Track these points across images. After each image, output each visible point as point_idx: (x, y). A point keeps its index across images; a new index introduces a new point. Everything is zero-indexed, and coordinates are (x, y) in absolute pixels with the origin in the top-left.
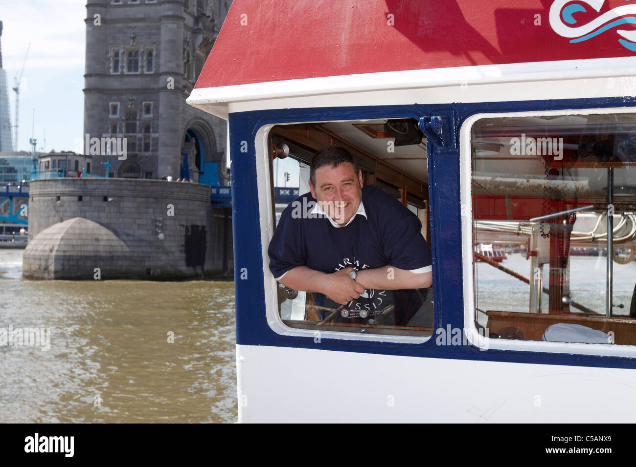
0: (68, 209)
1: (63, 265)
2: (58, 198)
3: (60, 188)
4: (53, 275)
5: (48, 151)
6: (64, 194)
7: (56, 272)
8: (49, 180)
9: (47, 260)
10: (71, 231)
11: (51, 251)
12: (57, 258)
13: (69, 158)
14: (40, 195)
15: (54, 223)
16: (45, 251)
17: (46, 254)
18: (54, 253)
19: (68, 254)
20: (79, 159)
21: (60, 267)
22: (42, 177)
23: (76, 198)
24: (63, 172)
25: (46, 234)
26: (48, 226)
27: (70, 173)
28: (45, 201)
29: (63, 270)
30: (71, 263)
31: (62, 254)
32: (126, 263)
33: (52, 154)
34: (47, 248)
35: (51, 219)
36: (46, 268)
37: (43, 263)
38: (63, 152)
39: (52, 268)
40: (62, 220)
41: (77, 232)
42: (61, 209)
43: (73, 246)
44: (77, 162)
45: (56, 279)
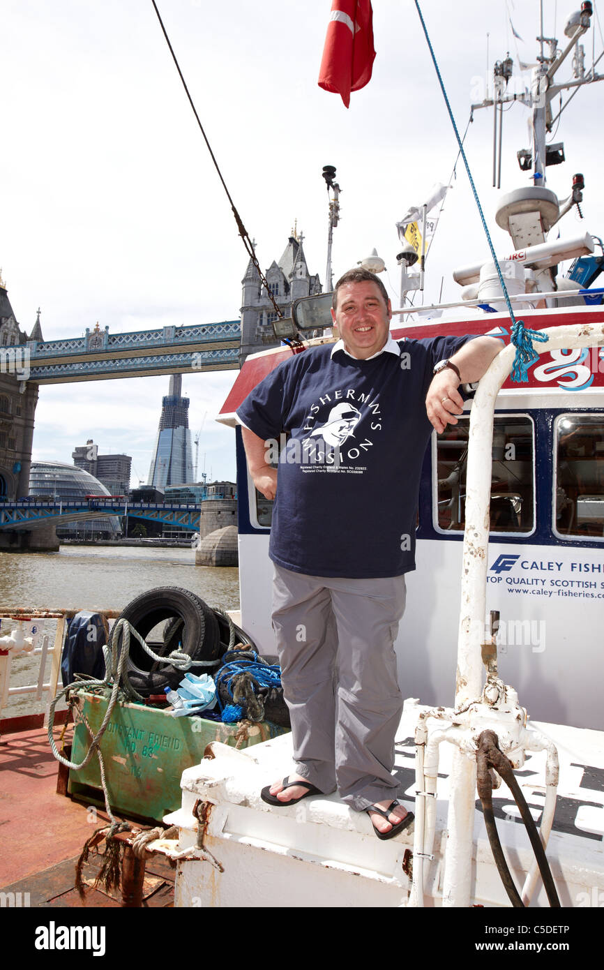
0: (225, 520)
1: (221, 557)
2: (219, 513)
3: (220, 506)
4: (214, 564)
5: (213, 482)
6: (223, 510)
7: (216, 562)
8: (214, 501)
9: (211, 553)
10: (226, 534)
11: (214, 547)
12: (217, 552)
13: (227, 486)
14: (208, 510)
15: (216, 529)
16: (210, 547)
17: (211, 549)
18: (216, 549)
19: (224, 550)
20: (232, 486)
21: (219, 558)
22: (209, 499)
23: (230, 513)
24: (223, 495)
25: (211, 536)
26: (212, 532)
27: (227, 496)
28: (211, 514)
29: (221, 560)
30: (227, 556)
31: (220, 549)
33: (216, 483)
34: (211, 546)
35: (214, 526)
36: (211, 559)
37: (209, 555)
38: (223, 482)
39: (214, 559)
40: (221, 528)
41: (231, 535)
42: (221, 520)
43: (228, 544)
44: (232, 488)
45: (217, 566)
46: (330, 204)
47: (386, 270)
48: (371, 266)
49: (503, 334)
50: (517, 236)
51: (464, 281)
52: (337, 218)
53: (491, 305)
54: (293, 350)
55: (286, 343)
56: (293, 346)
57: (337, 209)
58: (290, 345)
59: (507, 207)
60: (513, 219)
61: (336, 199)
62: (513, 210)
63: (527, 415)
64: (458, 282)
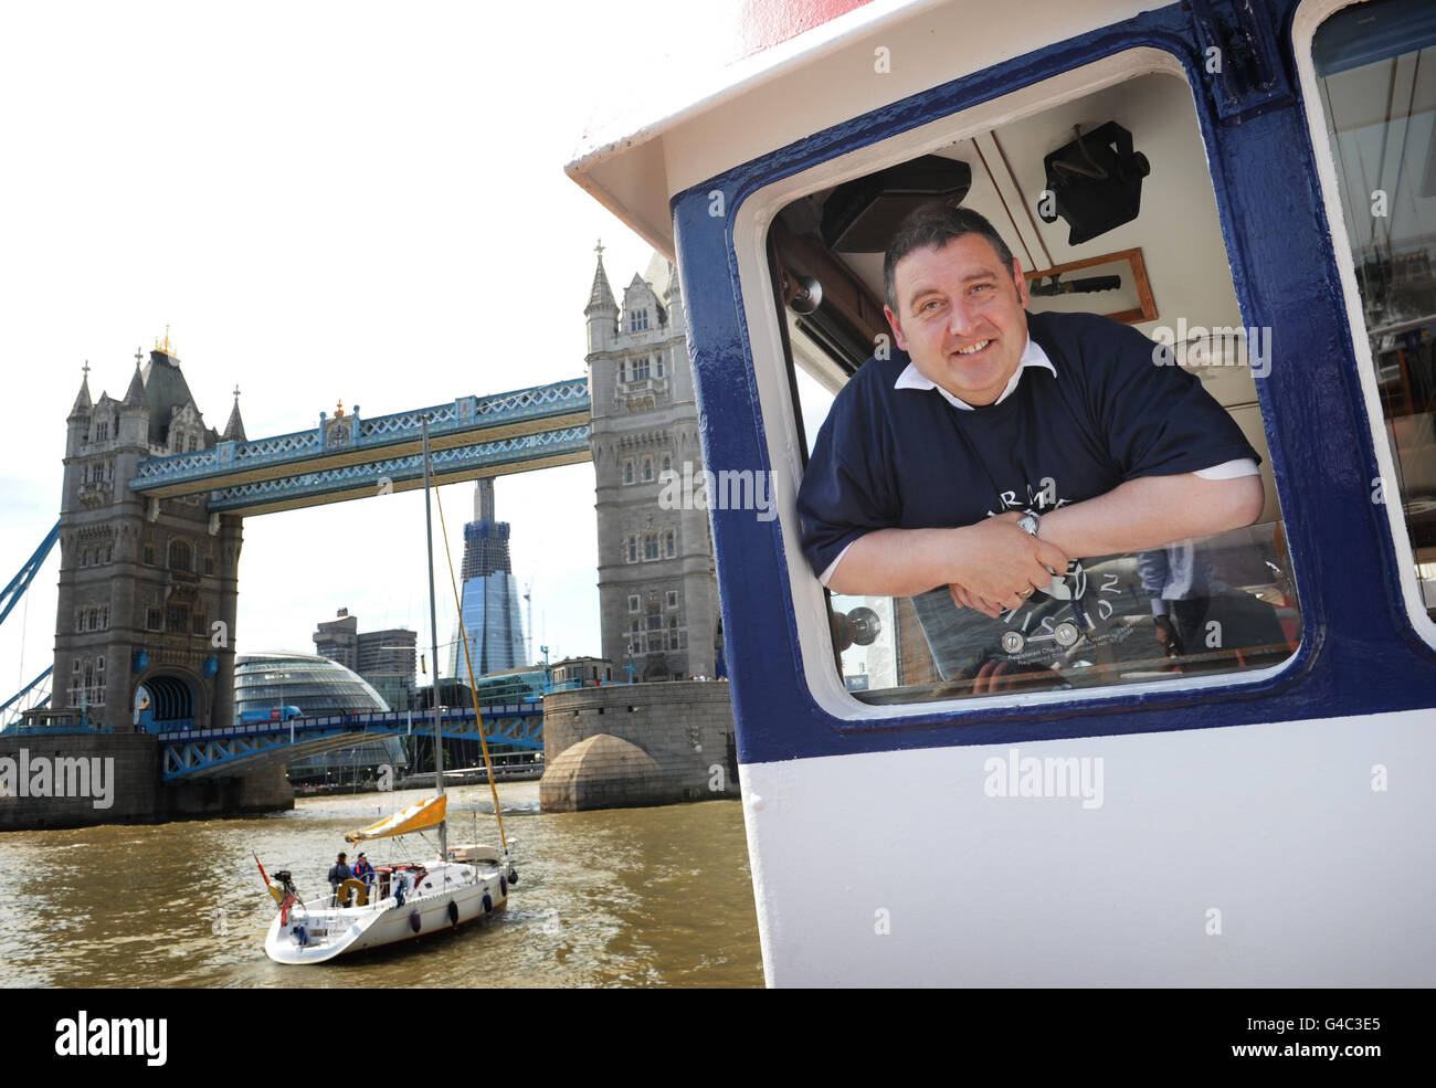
0: (588, 725)
1: (586, 793)
2: (577, 713)
3: (577, 701)
4: (575, 806)
5: (561, 659)
6: (583, 708)
7: (578, 802)
8: (564, 693)
9: (567, 788)
10: (593, 751)
11: (572, 776)
12: (578, 785)
13: (586, 664)
14: (555, 711)
15: (574, 743)
16: (564, 777)
17: (566, 781)
18: (575, 779)
19: (590, 779)
20: (596, 664)
21: (582, 796)
22: (557, 690)
23: (596, 711)
24: (580, 681)
25: (565, 757)
26: (566, 748)
27: (588, 682)
28: (561, 718)
29: (586, 798)
30: (595, 789)
31: (583, 779)
32: (660, 785)
33: (567, 662)
34: (567, 774)
35: (569, 738)
36: (567, 798)
37: (563, 792)
38: (578, 658)
39: (573, 797)
40: (582, 739)
41: (600, 751)
42: (580, 726)
43: (596, 768)
44: (595, 668)
45: (579, 810)
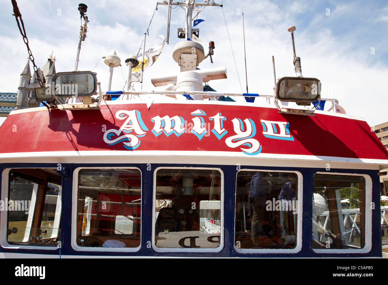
46: (81, 27)
47: (121, 66)
48: (112, 61)
49: (203, 115)
50: (182, 66)
51: (157, 84)
52: (85, 36)
53: (191, 96)
54: (49, 110)
55: (45, 105)
56: (50, 108)
57: (86, 30)
58: (47, 107)
59: (181, 49)
60: (183, 56)
61: (86, 25)
62: (183, 51)
63: (219, 169)
64: (153, 84)
